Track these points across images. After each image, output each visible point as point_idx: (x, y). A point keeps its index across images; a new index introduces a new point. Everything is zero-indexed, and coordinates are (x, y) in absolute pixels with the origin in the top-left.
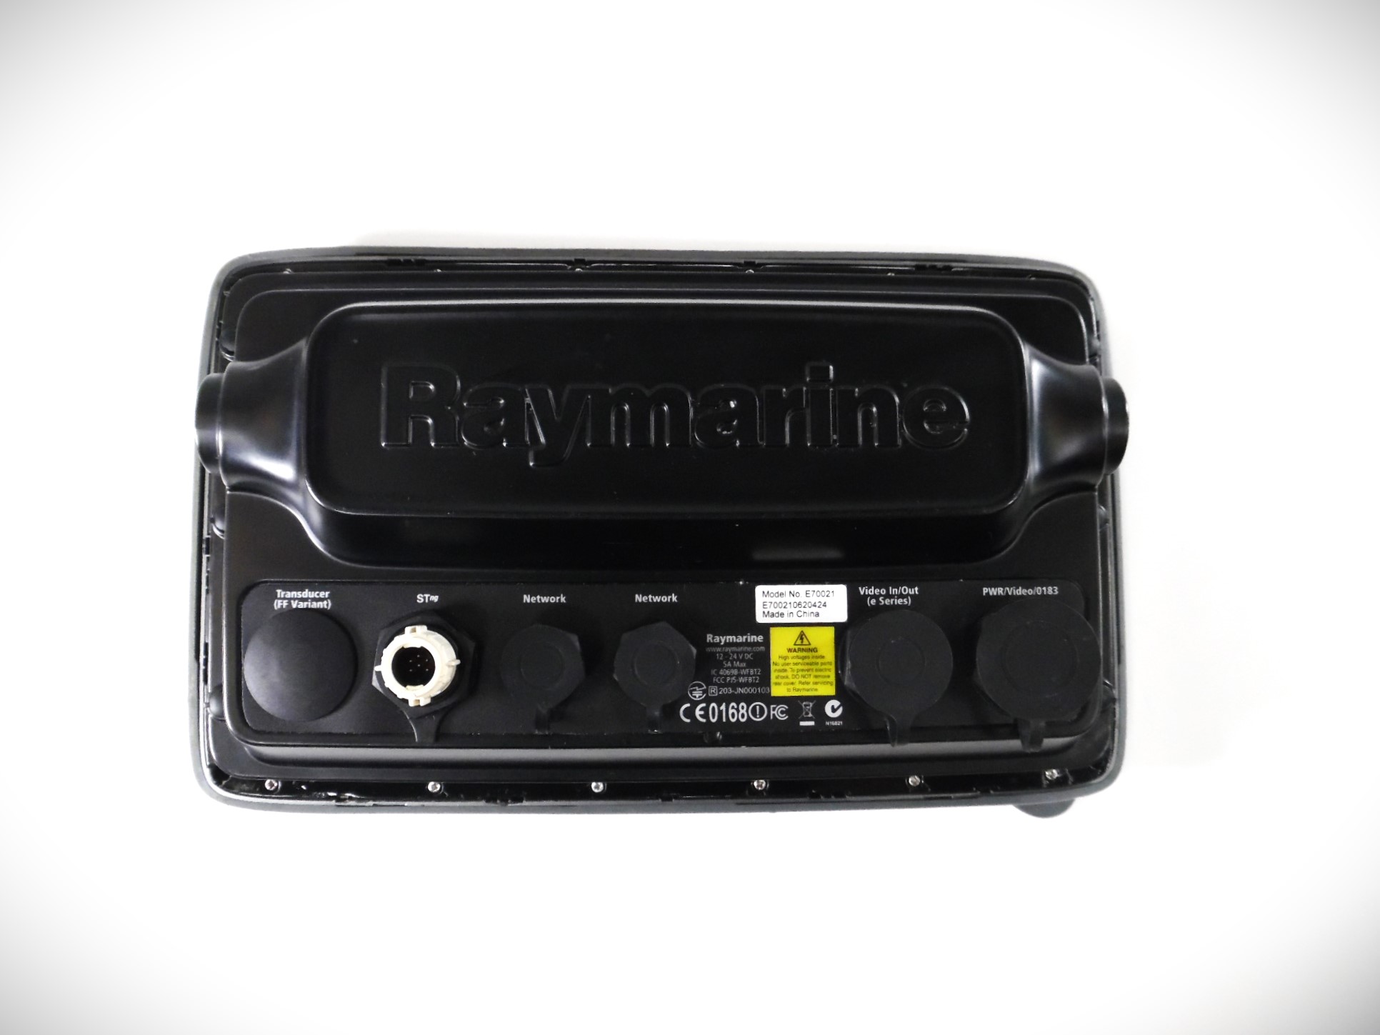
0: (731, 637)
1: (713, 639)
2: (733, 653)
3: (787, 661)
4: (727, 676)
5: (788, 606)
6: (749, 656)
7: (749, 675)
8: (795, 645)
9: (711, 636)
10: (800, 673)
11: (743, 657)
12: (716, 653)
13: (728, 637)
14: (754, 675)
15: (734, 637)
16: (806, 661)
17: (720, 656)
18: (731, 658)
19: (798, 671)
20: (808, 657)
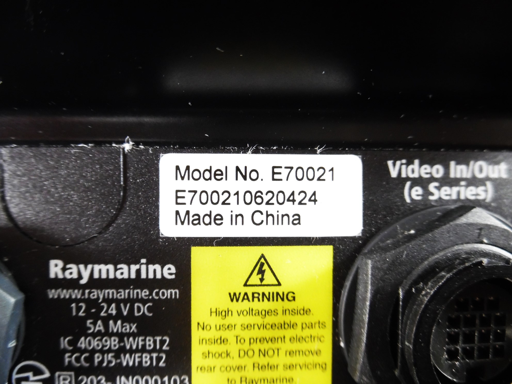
0: (103, 267)
1: (64, 269)
2: (109, 301)
3: (229, 320)
4: (94, 351)
5: (233, 199)
6: (144, 309)
7: (143, 350)
8: (245, 285)
9: (60, 263)
10: (256, 347)
11: (131, 310)
12: (71, 300)
13: (97, 267)
14: (154, 350)
15: (111, 267)
16: (270, 320)
17: (79, 309)
18: (102, 314)
19: (252, 341)
20: (275, 312)
